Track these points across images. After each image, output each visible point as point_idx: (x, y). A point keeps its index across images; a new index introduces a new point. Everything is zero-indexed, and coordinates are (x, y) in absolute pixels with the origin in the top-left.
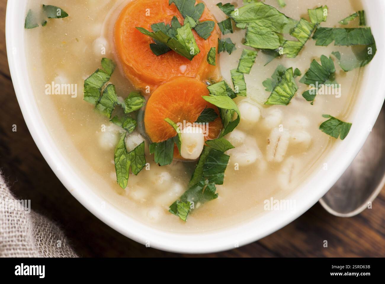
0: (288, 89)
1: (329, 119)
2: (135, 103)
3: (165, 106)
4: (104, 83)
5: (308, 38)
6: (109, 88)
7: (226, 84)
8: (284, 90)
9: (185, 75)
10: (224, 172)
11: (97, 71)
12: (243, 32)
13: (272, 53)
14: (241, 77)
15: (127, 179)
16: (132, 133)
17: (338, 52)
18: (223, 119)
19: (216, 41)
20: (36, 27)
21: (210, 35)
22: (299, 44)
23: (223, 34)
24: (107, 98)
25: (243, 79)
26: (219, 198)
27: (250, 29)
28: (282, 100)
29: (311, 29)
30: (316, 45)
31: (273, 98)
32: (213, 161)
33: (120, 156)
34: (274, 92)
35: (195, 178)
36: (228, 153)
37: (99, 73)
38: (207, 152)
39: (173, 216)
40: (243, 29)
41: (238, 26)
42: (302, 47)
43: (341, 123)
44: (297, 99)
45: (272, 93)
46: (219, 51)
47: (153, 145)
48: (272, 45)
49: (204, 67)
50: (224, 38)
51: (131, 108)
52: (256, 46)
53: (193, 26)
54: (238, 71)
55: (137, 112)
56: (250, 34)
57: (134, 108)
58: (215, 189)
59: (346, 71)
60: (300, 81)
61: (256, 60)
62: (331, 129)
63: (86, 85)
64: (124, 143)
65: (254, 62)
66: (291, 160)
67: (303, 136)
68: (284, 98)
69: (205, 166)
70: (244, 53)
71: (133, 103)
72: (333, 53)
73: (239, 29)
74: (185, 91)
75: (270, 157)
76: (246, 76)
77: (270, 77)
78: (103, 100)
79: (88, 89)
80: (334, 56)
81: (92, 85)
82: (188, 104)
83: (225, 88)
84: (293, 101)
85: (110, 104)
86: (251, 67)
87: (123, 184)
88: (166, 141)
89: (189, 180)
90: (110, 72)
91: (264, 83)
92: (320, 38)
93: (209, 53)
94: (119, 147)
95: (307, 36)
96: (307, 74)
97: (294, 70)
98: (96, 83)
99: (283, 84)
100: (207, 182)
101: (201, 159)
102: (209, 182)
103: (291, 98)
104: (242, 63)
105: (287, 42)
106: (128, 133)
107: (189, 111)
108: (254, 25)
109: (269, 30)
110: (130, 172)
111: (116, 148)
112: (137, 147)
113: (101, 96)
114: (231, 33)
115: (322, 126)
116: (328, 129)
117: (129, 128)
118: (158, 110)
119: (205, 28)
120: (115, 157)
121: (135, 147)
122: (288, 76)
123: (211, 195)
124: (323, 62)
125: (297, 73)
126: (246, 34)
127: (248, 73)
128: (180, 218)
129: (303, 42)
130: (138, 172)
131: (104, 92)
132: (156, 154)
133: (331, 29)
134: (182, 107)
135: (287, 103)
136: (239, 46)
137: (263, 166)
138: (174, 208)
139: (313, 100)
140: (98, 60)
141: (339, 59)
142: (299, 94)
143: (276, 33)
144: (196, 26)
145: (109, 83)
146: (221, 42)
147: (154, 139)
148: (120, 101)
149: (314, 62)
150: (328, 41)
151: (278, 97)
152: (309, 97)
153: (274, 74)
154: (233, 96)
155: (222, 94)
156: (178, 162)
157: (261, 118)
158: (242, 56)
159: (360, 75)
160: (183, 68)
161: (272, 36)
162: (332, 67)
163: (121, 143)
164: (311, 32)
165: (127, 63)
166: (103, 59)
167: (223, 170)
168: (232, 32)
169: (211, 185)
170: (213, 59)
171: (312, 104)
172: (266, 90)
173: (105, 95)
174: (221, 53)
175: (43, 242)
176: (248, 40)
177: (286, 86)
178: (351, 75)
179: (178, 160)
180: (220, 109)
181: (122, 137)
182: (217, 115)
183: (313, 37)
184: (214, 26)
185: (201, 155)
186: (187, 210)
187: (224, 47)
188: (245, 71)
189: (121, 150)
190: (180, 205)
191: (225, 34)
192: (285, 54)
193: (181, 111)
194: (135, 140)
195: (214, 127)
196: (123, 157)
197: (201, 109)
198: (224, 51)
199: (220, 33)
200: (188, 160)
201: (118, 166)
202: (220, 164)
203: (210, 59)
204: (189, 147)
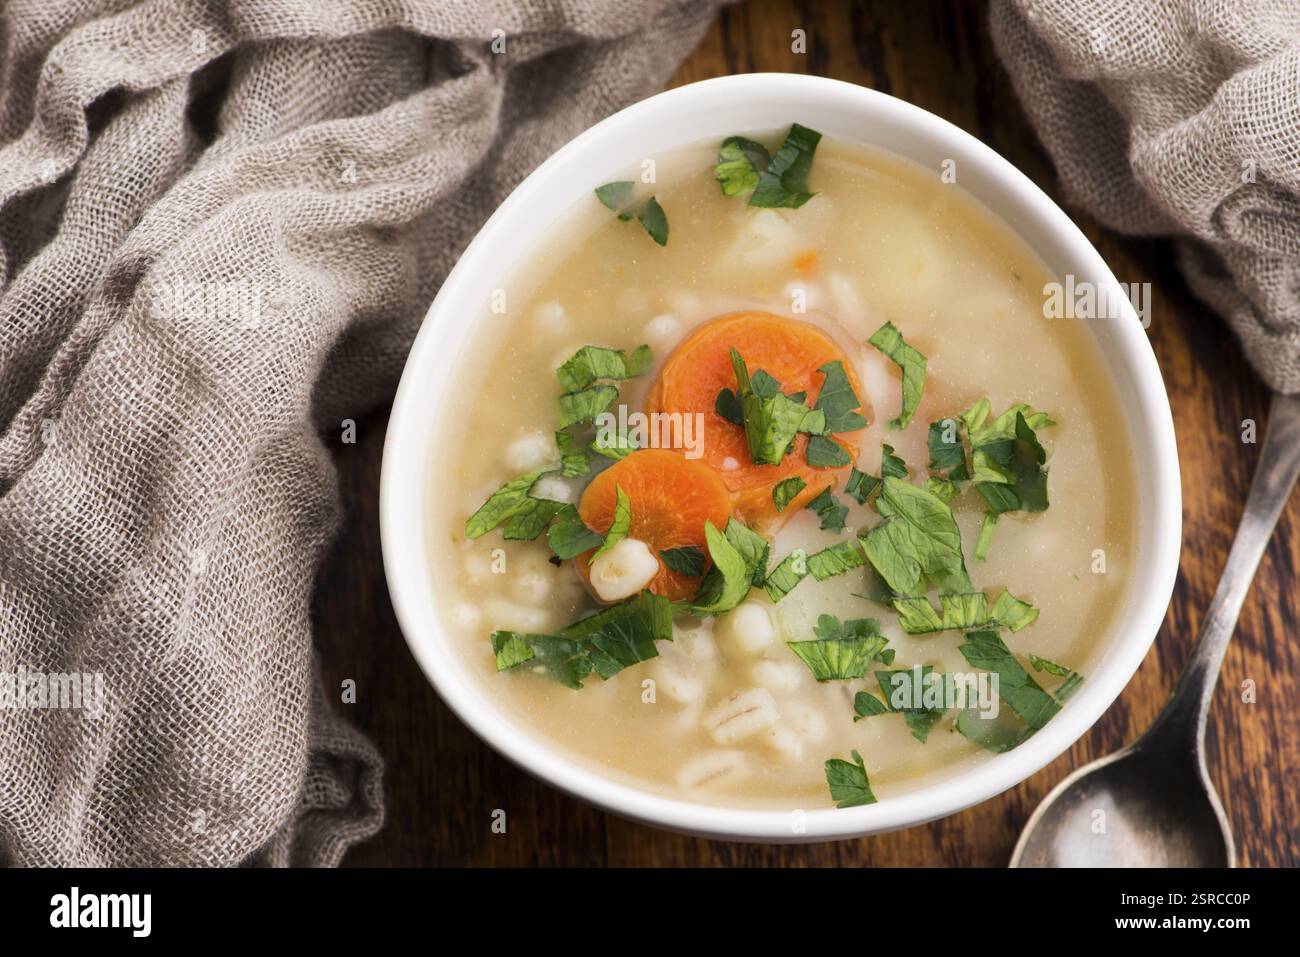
0: (845, 664)
1: (855, 764)
3: (647, 485)
4: (609, 376)
5: (960, 628)
6: (607, 391)
7: (766, 550)
8: (839, 659)
9: (723, 474)
10: (625, 666)
11: (619, 353)
12: (877, 518)
13: (881, 591)
15: (486, 531)
16: (565, 479)
18: (704, 590)
19: (823, 486)
20: (611, 208)
21: (822, 468)
22: (938, 623)
23: (847, 491)
24: (589, 400)
25: (801, 578)
26: (575, 692)
27: (891, 527)
28: (822, 666)
29: (979, 621)
30: (960, 648)
31: (812, 649)
32: (626, 632)
33: (515, 489)
34: (822, 645)
35: (576, 631)
36: (661, 645)
37: (619, 359)
38: (631, 609)
39: (490, 647)
40: (881, 514)
42: (936, 630)
43: (865, 786)
44: (845, 690)
45: (816, 642)
46: (809, 504)
47: (572, 514)
48: (898, 582)
49: (760, 492)
50: (841, 499)
52: (871, 557)
53: (814, 431)
54: (806, 560)
56: (882, 533)
58: (586, 675)
59: (957, 727)
60: (876, 673)
61: (850, 573)
62: (843, 781)
63: (581, 353)
64: (539, 478)
65: (844, 571)
66: (737, 758)
67: (790, 745)
68: (826, 667)
69: (608, 627)
70: (842, 546)
73: (875, 509)
74: (694, 494)
75: (711, 722)
76: (809, 579)
77: (842, 620)
78: (580, 397)
79: (577, 361)
81: (589, 361)
82: (680, 516)
83: (759, 556)
84: (833, 688)
85: (584, 411)
86: (831, 575)
87: (473, 531)
88: (592, 532)
89: (568, 624)
90: (633, 373)
91: (824, 619)
92: (977, 646)
93: (788, 480)
94: (526, 476)
95: (962, 623)
97: (888, 647)
98: (596, 365)
99: (847, 648)
100: (587, 653)
101: (613, 611)
102: (589, 656)
103: (836, 677)
104: (825, 558)
105: (922, 601)
106: (559, 474)
107: (670, 529)
108: (903, 528)
109: (916, 556)
110: (500, 525)
111: (520, 475)
112: (549, 501)
113: (584, 389)
114: (856, 503)
115: (834, 764)
116: (838, 776)
117: (570, 469)
118: (630, 480)
119: (826, 451)
120: (505, 486)
121: (547, 498)
122: (870, 644)
123: (573, 675)
125: (887, 657)
126: (877, 528)
127: (820, 579)
128: (496, 661)
129: (946, 626)
130: (511, 538)
131: (594, 388)
132: (563, 524)
133: (1008, 653)
134: (666, 511)
135: (822, 680)
136: (849, 532)
137: (687, 721)
138: (502, 640)
139: (863, 715)
140: (638, 341)
142: (855, 687)
143: (922, 571)
144: (818, 436)
145: (617, 385)
146: (829, 497)
147: (583, 512)
149: (928, 668)
150: (984, 663)
151: (819, 656)
152: (863, 706)
153: (853, 622)
154: (759, 581)
155: (747, 559)
156: (579, 583)
157: (761, 657)
158: (835, 547)
160: (731, 463)
161: (911, 570)
163: (533, 476)
164: (975, 624)
166: (646, 347)
167: (627, 662)
168: (861, 502)
169: (587, 663)
170: (788, 498)
171: (855, 720)
172: (815, 629)
173: (592, 393)
174: (812, 513)
175: (285, 493)
176: (870, 537)
177: (850, 653)
178: (959, 741)
179: (582, 580)
181: (545, 469)
182: (701, 573)
183: (969, 635)
184: (844, 464)
185: (619, 603)
186: (519, 658)
187: (825, 509)
188: (815, 571)
189: (524, 484)
190: (516, 643)
191: (847, 495)
192: (902, 615)
193: (658, 514)
194: (558, 491)
195: (678, 587)
196: (516, 495)
197: (689, 541)
198: (820, 514)
199: (843, 484)
200: (593, 590)
201: (494, 501)
202: (634, 650)
203: (781, 494)
204: (611, 566)
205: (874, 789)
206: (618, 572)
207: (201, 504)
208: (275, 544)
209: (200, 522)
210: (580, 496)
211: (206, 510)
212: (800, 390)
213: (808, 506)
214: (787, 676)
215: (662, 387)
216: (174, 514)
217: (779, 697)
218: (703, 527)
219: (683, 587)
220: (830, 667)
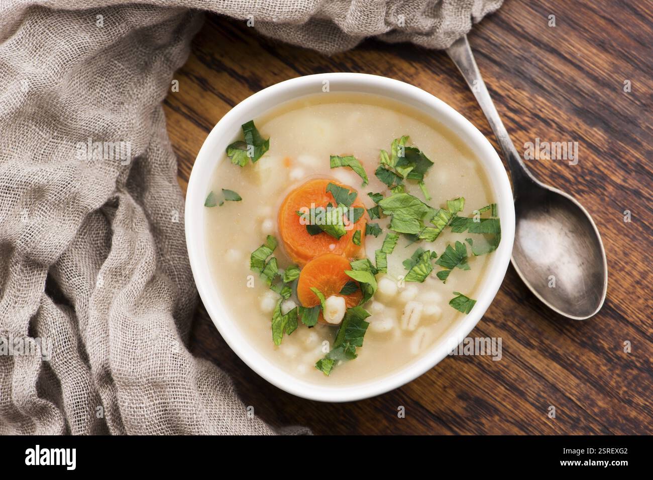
0: (425, 270)
1: (458, 296)
2: (293, 274)
3: (315, 278)
4: (268, 256)
5: (446, 226)
6: (271, 261)
7: (368, 261)
8: (421, 270)
9: (333, 252)
10: (363, 336)
11: (263, 246)
12: (389, 218)
13: (413, 238)
14: (384, 257)
15: (282, 338)
16: (288, 300)
17: (471, 239)
19: (364, 225)
20: (214, 206)
22: (437, 231)
23: (372, 219)
24: (270, 269)
25: (385, 258)
26: (357, 359)
27: (395, 216)
29: (449, 218)
30: (452, 232)
31: (411, 276)
32: (354, 326)
33: (277, 318)
34: (412, 271)
35: (339, 340)
36: (367, 320)
37: (265, 248)
38: (348, 318)
39: (319, 371)
40: (389, 215)
41: (384, 212)
42: (439, 233)
43: (468, 300)
44: (432, 277)
45: (410, 272)
46: (366, 234)
47: (302, 308)
48: (414, 230)
49: (349, 246)
50: (372, 223)
51: (288, 278)
52: (399, 231)
54: (382, 251)
55: (291, 282)
56: (394, 220)
57: (291, 278)
58: (355, 351)
59: (475, 255)
60: (436, 263)
61: (397, 242)
62: (460, 305)
63: (252, 257)
64: (280, 307)
65: (395, 243)
66: (422, 330)
67: (434, 310)
68: (420, 277)
69: (347, 331)
70: (387, 236)
71: (291, 275)
72: (466, 240)
73: (386, 216)
74: (331, 266)
75: (404, 326)
76: (388, 256)
77: (410, 258)
78: (266, 271)
79: (253, 261)
80: (466, 243)
81: (257, 258)
82: (334, 277)
83: (368, 265)
84: (428, 279)
85: (272, 274)
86: (393, 248)
87: (278, 342)
88: (314, 308)
89: (333, 341)
90: (273, 248)
91: (404, 263)
92: (455, 226)
93: (354, 235)
94: (275, 310)
95: (445, 224)
96: (442, 257)
97: (431, 252)
98: (261, 256)
99: (420, 265)
100: (348, 344)
101: (344, 325)
102: (350, 344)
103: (426, 276)
104: (386, 245)
105: (427, 229)
106: (284, 300)
107: (335, 283)
108: (398, 212)
109: (411, 217)
110: (284, 332)
111: (273, 312)
112: (291, 311)
113: (264, 268)
114: (378, 219)
115: (451, 302)
116: (457, 304)
117: (286, 295)
118: (308, 281)
120: (273, 319)
121: (289, 311)
122: (425, 257)
123: (351, 355)
124: (456, 247)
125: (434, 255)
126: (392, 220)
127: (391, 253)
128: (324, 373)
129: (441, 229)
130: (291, 333)
131: (267, 264)
132: (304, 315)
133: (467, 219)
134: (328, 279)
135: (423, 281)
136: (385, 230)
138: (320, 365)
139: (445, 279)
140: (264, 236)
141: (471, 245)
142: (434, 274)
143: (417, 220)
145: (273, 256)
146: (369, 226)
147: (304, 305)
148: (281, 272)
149: (449, 247)
150: (463, 229)
151: (415, 275)
152: (442, 277)
153: (414, 255)
154: (375, 272)
155: (366, 270)
156: (325, 326)
157: (399, 292)
158: (386, 239)
159: (488, 258)
160: (332, 246)
161: (414, 223)
162: (465, 251)
163: (278, 308)
164: (449, 220)
165: (285, 240)
166: (269, 236)
167: (363, 334)
168: (379, 218)
169: (351, 347)
170: (359, 240)
171: (444, 283)
172: (405, 269)
173: (268, 266)
174: (368, 236)
175: (210, 387)
176: (392, 225)
177: (422, 265)
178: (480, 259)
180: (361, 283)
181: (279, 303)
182: (358, 287)
183: (450, 225)
184: (363, 212)
185: (343, 320)
186: (330, 366)
187: (371, 231)
188: (387, 252)
189: (278, 313)
190: (325, 362)
191: (373, 220)
192: (425, 239)
193: (327, 283)
194: (290, 306)
195: (355, 298)
196: (279, 319)
197: (345, 282)
198: (371, 234)
199: (369, 218)
200: (332, 324)
201: (275, 327)
202: (361, 329)
203: (356, 240)
204: (331, 313)
205: (472, 298)
206: (335, 312)
207: (198, 419)
208: (224, 405)
209: (203, 425)
210: (298, 300)
211: (202, 420)
212: (328, 203)
213: (366, 235)
214: (412, 290)
215: (287, 244)
216: (194, 430)
217: (415, 299)
218: (345, 273)
219: (356, 297)
220: (421, 275)
